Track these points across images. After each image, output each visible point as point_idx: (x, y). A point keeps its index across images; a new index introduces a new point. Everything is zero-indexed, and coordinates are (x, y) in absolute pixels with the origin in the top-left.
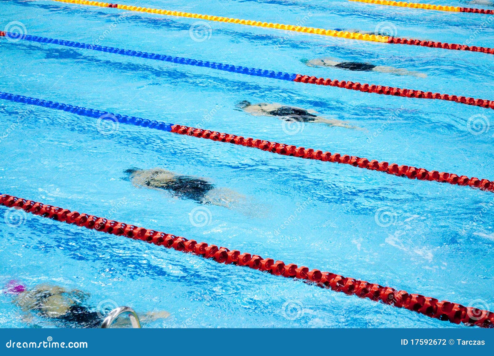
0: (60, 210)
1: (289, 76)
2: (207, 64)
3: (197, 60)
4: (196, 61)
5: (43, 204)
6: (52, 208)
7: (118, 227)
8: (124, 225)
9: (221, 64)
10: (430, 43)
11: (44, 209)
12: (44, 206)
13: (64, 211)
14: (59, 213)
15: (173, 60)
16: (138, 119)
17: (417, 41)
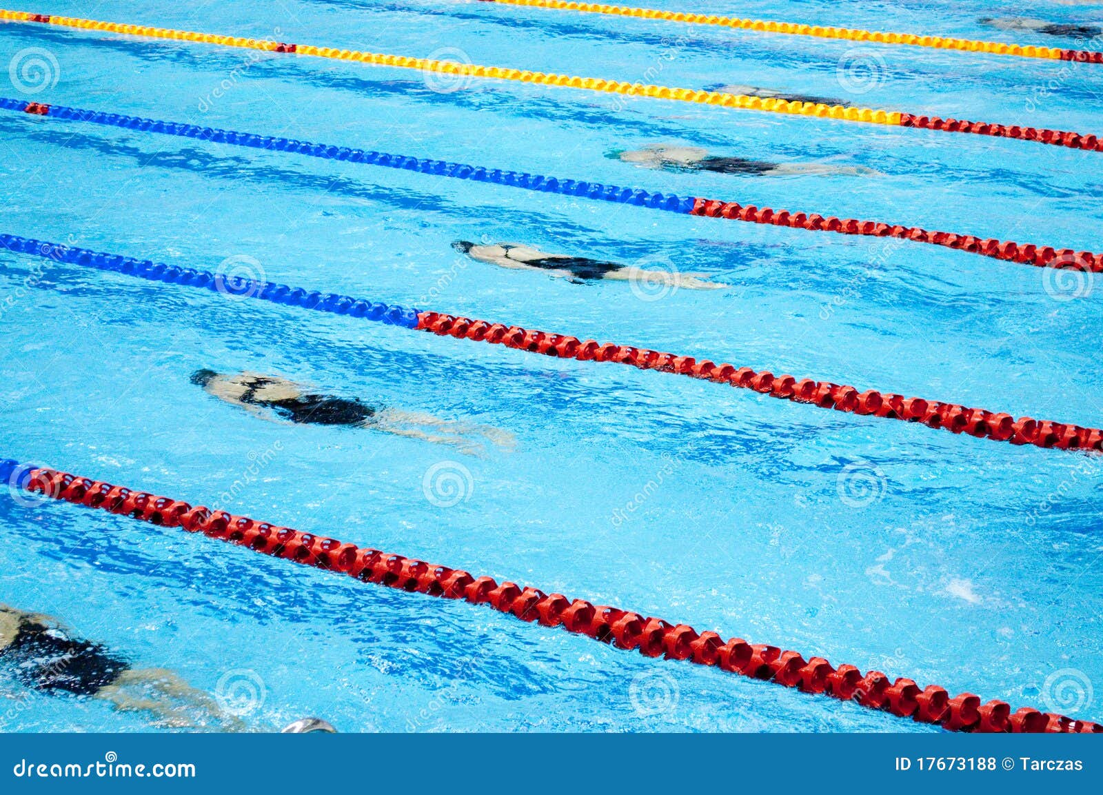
0: (168, 502)
1: (679, 201)
2: (496, 177)
3: (474, 166)
4: (472, 169)
5: (129, 491)
6: (151, 499)
7: (297, 542)
8: (309, 538)
9: (526, 175)
10: (995, 128)
11: (131, 501)
12: (131, 494)
13: (176, 505)
14: (167, 510)
15: (420, 166)
16: (344, 300)
17: (966, 124)
